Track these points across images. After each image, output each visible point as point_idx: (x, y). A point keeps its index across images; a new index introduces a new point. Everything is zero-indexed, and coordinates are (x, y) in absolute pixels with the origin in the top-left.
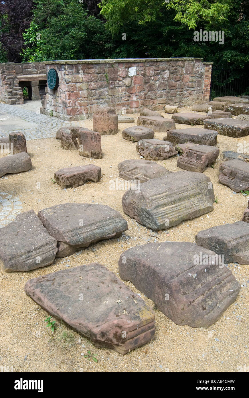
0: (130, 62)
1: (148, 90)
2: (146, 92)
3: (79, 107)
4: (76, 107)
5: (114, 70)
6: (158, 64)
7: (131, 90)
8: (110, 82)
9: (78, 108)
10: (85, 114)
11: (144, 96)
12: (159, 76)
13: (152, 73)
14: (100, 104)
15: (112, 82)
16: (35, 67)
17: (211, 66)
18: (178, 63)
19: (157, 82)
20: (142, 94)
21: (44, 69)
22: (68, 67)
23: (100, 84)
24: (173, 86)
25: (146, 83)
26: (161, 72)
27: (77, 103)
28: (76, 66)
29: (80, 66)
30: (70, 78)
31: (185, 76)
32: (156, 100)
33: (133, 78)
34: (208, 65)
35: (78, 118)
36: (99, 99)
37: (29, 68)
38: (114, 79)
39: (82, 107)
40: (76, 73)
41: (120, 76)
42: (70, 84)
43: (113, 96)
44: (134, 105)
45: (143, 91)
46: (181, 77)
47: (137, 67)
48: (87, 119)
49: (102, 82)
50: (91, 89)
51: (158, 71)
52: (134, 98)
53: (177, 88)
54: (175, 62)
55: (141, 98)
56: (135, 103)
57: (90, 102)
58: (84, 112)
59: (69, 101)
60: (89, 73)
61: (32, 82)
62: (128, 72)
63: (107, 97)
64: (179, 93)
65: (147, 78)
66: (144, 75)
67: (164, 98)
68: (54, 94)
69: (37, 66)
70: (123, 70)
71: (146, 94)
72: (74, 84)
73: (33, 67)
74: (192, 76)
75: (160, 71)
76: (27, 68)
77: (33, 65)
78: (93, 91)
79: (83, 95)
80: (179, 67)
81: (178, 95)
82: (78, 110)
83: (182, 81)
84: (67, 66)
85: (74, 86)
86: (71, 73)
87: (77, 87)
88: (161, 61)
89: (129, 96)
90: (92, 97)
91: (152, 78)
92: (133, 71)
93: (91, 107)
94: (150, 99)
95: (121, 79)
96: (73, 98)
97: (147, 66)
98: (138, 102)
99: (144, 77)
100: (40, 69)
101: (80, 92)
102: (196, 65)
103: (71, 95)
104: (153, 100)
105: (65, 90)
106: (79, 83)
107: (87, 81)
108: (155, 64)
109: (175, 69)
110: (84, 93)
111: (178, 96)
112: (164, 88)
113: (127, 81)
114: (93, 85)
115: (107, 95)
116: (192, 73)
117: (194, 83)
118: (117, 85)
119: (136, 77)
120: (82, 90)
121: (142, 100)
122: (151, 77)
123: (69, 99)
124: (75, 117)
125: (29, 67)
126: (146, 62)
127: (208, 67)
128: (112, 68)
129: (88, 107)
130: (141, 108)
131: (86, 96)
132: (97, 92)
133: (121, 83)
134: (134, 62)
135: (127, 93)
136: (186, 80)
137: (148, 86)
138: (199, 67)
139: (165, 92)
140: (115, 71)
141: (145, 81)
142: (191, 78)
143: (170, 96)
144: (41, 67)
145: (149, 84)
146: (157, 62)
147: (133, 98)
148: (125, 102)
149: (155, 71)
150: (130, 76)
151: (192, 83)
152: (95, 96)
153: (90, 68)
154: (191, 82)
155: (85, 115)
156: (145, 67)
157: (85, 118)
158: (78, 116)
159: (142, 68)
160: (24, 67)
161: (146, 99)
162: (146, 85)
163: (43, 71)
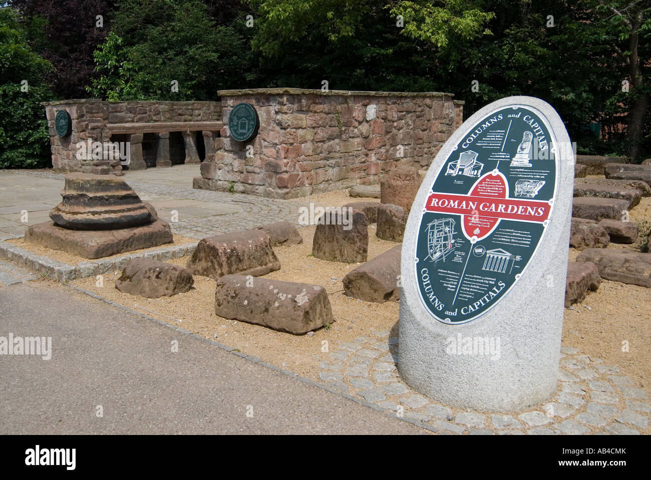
0: (369, 97)
1: (391, 145)
2: (387, 147)
3: (300, 173)
4: (295, 173)
5: (349, 108)
6: (403, 101)
7: (370, 144)
8: (343, 129)
9: (299, 175)
10: (307, 185)
11: (385, 154)
12: (403, 121)
13: (395, 115)
14: (328, 167)
15: (345, 130)
16: (130, 110)
17: (462, 108)
18: (425, 101)
19: (401, 131)
20: (383, 150)
21: (146, 113)
22: (287, 99)
23: (329, 132)
24: (420, 139)
25: (388, 133)
26: (405, 115)
27: (297, 165)
28: (299, 98)
29: (305, 98)
30: (289, 118)
31: (433, 121)
32: (398, 162)
33: (372, 123)
34: (458, 106)
35: (298, 193)
36: (326, 159)
37: (120, 112)
38: (348, 124)
39: (304, 173)
40: (298, 111)
41: (356, 120)
42: (288, 130)
43: (346, 154)
44: (373, 170)
45: (384, 146)
46: (429, 123)
47: (376, 104)
48: (311, 194)
49: (333, 128)
50: (317, 140)
51: (402, 113)
52: (373, 158)
53: (424, 142)
54: (422, 99)
55: (382, 159)
56: (374, 166)
57: (316, 164)
58: (306, 182)
59: (285, 161)
60: (316, 112)
61: (132, 136)
62: (365, 112)
63: (338, 155)
64: (427, 151)
65: (389, 124)
66: (385, 119)
67: (409, 158)
68: (241, 150)
69: (134, 108)
70: (360, 108)
71: (387, 151)
72: (294, 130)
73: (127, 109)
74: (441, 123)
75: (404, 113)
76: (117, 112)
77: (126, 106)
78: (320, 144)
79: (306, 151)
80: (426, 107)
81: (426, 154)
82: (299, 177)
83: (430, 131)
84: (285, 98)
85: (295, 134)
86: (292, 111)
87: (299, 136)
88: (406, 97)
89: (367, 155)
90: (318, 154)
91: (395, 124)
92: (372, 111)
93: (316, 173)
94: (392, 160)
95: (356, 124)
96: (291, 156)
97: (388, 104)
98: (378, 164)
99: (385, 122)
100: (139, 114)
101: (303, 145)
102: (445, 104)
103: (289, 150)
104: (395, 162)
105: (277, 141)
106: (301, 130)
107: (313, 126)
108: (399, 101)
109: (422, 111)
110: (307, 147)
111: (425, 156)
112: (410, 142)
113: (364, 128)
114: (321, 134)
115: (339, 151)
116: (440, 118)
117: (443, 134)
118: (352, 135)
119: (375, 122)
120: (306, 142)
121: (382, 162)
122: (394, 122)
123: (285, 158)
124: (293, 192)
125: (119, 109)
126: (388, 96)
127: (459, 109)
128: (346, 105)
129: (313, 172)
130: (381, 175)
131: (310, 152)
132: (326, 146)
133: (356, 130)
134: (374, 97)
135: (364, 150)
136: (434, 129)
137: (390, 138)
138: (449, 109)
139: (410, 148)
140: (350, 111)
141: (386, 128)
142: (440, 126)
143: (417, 155)
144: (140, 110)
145: (392, 133)
146: (401, 97)
147: (371, 157)
148: (362, 164)
149: (399, 113)
150: (368, 119)
151: (442, 134)
152: (321, 153)
153: (317, 104)
154: (440, 132)
155: (307, 188)
156: (386, 106)
157: (309, 193)
158: (298, 190)
159: (383, 107)
160: (110, 110)
161: (388, 161)
162: (388, 136)
163: (143, 118)
